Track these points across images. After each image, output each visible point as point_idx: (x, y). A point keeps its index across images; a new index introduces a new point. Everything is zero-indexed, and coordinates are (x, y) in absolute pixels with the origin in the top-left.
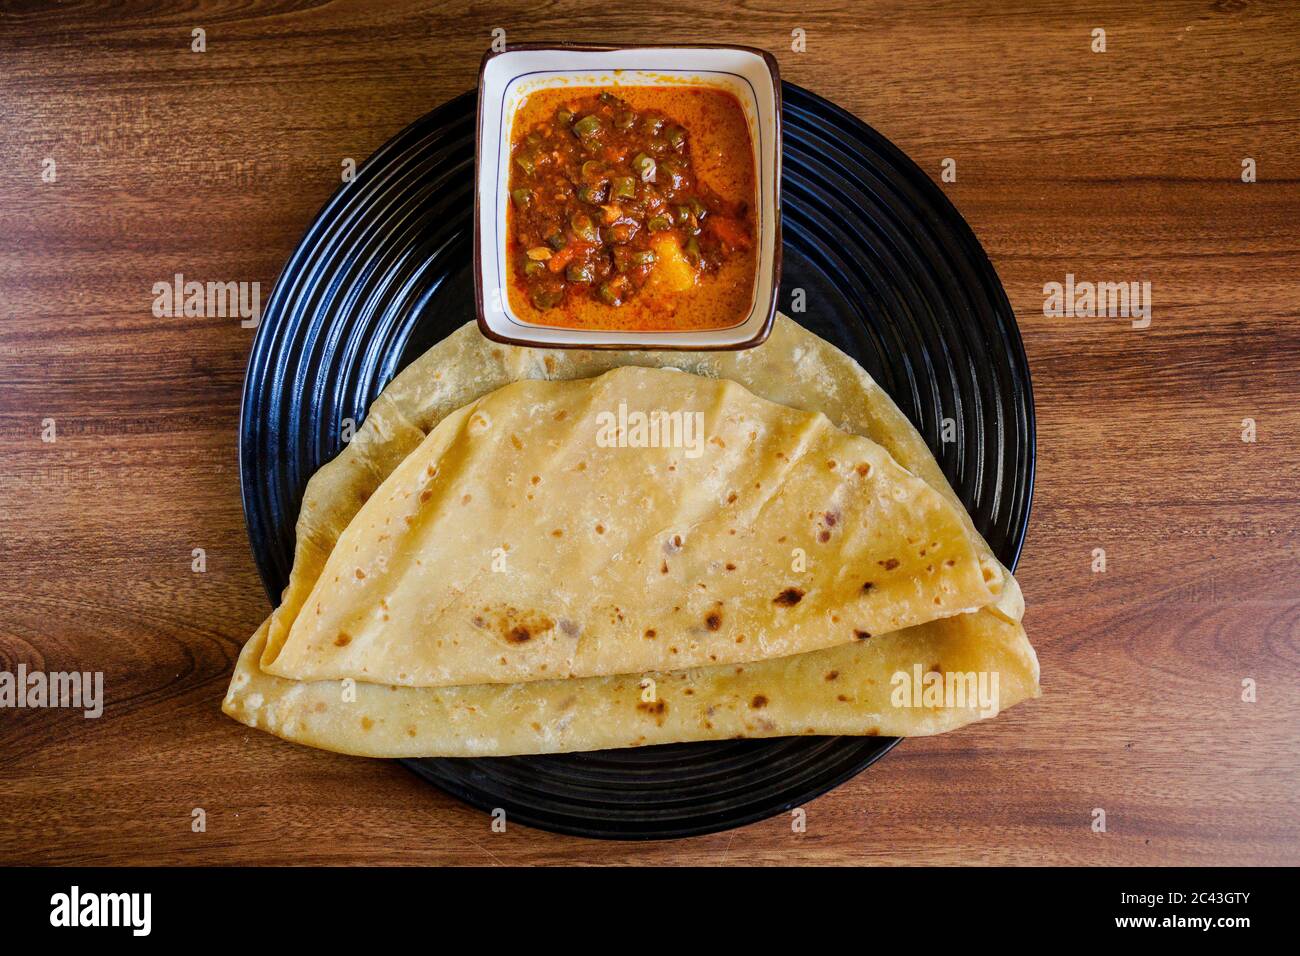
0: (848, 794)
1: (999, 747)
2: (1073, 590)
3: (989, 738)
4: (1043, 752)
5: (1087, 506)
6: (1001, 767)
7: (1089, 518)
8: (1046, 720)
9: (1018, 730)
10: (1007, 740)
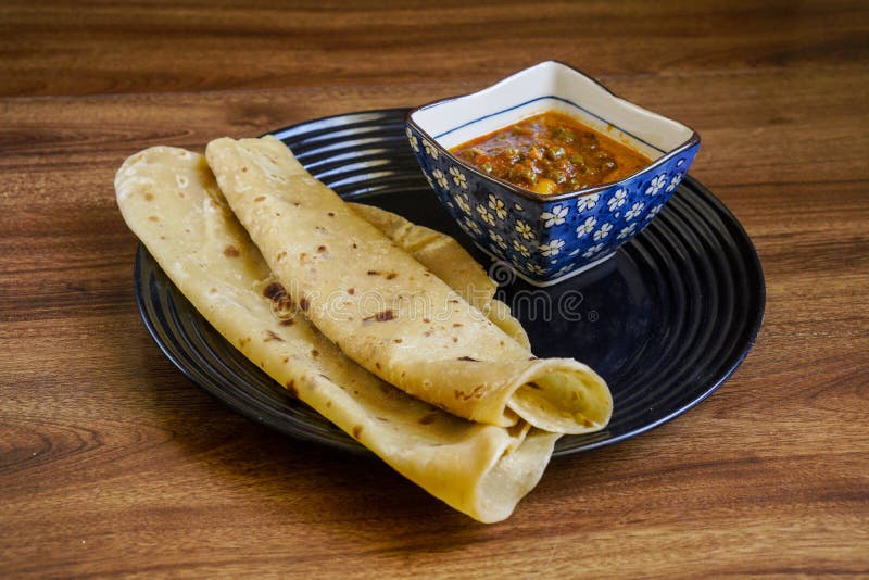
0: (658, 492)
1: (778, 456)
2: (798, 365)
3: (767, 451)
4: (816, 456)
5: (790, 323)
6: (785, 468)
7: (793, 329)
8: (811, 437)
9: (790, 444)
10: (783, 451)
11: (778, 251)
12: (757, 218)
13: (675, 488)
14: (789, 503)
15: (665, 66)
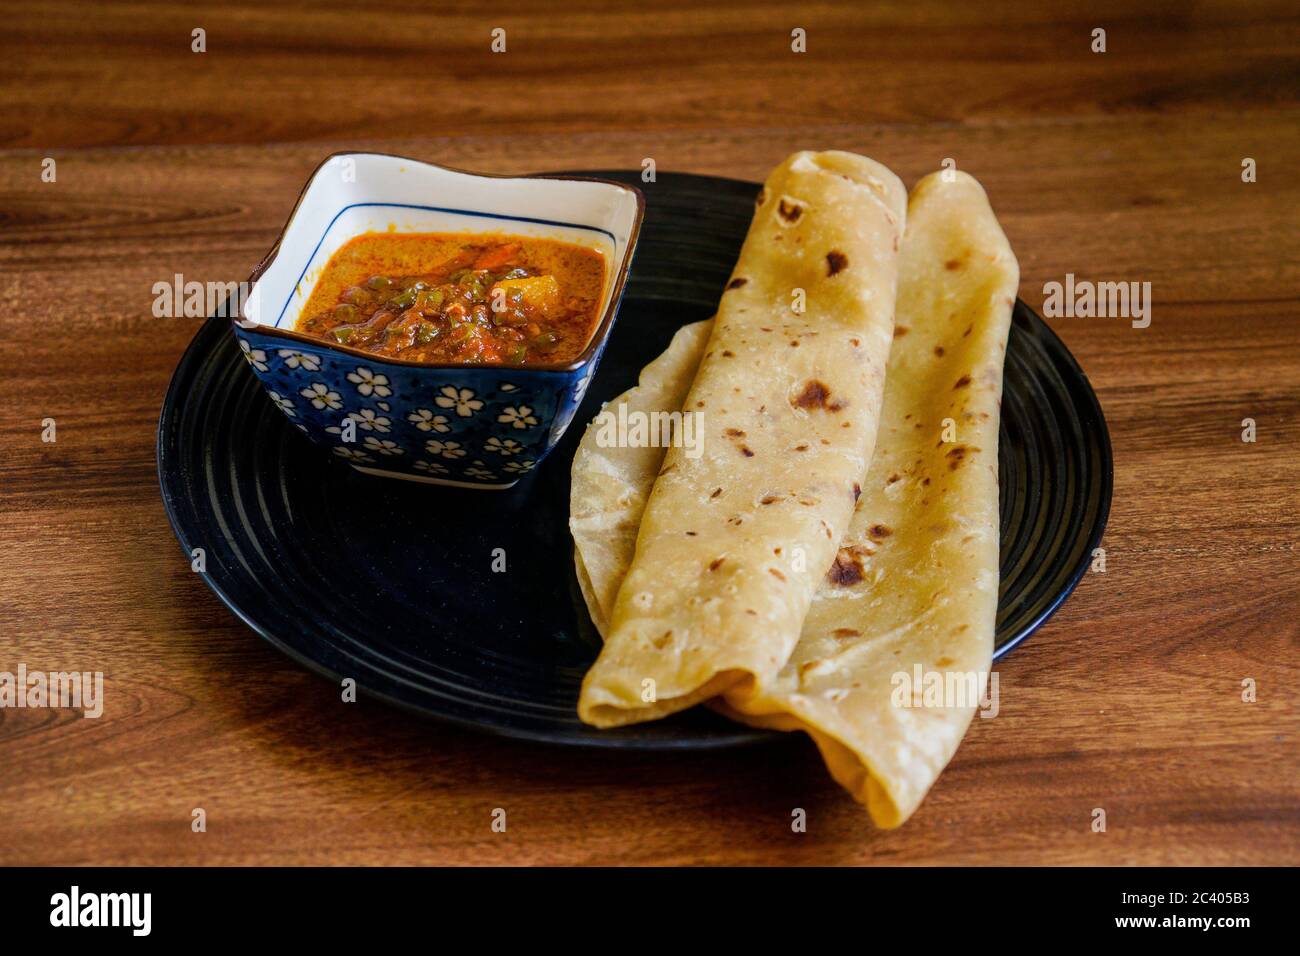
1: (1110, 748)
2: (1150, 601)
3: (1094, 740)
4: (1168, 750)
5: (1140, 532)
6: (1119, 768)
7: (1146, 542)
8: (1161, 720)
9: (1129, 729)
10: (1118, 741)
11: (1129, 414)
12: (1101, 360)
13: (948, 800)
14: (1122, 827)
15: (975, 109)
